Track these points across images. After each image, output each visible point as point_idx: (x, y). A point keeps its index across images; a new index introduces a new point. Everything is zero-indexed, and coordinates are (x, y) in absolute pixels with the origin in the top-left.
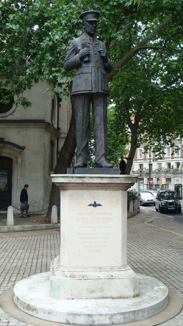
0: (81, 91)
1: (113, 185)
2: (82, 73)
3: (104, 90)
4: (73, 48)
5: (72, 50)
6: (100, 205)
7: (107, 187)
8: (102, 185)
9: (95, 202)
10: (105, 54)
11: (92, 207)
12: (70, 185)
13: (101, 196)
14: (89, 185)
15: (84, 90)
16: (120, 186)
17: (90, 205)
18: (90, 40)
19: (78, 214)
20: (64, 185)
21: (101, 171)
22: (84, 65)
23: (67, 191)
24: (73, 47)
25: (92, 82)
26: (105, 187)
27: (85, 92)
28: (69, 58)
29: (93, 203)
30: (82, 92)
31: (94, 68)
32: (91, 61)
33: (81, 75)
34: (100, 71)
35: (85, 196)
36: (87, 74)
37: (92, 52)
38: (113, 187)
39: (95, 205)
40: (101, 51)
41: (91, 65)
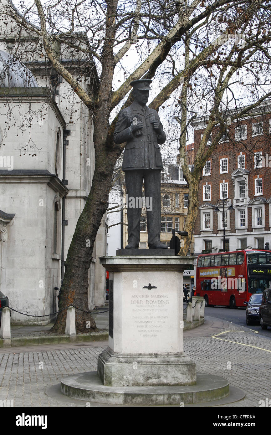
0: (133, 167)
1: (169, 266)
2: (134, 148)
3: (157, 166)
4: (124, 120)
5: (122, 121)
6: (154, 287)
7: (162, 269)
8: (157, 266)
9: (150, 284)
10: (158, 126)
11: (147, 289)
12: (124, 266)
13: (156, 278)
14: (144, 266)
15: (136, 166)
16: (176, 268)
17: (145, 287)
18: (142, 110)
19: (133, 296)
20: (118, 266)
21: (155, 252)
22: (136, 139)
23: (121, 273)
24: (123, 118)
25: (145, 158)
26: (160, 269)
27: (137, 169)
28: (119, 131)
29: (148, 285)
30: (135, 169)
31: (147, 142)
32: (144, 134)
33: (133, 150)
34: (153, 146)
35: (140, 279)
36: (140, 149)
37: (144, 125)
38: (168, 268)
39: (150, 287)
40: (154, 123)
41: (144, 139)
